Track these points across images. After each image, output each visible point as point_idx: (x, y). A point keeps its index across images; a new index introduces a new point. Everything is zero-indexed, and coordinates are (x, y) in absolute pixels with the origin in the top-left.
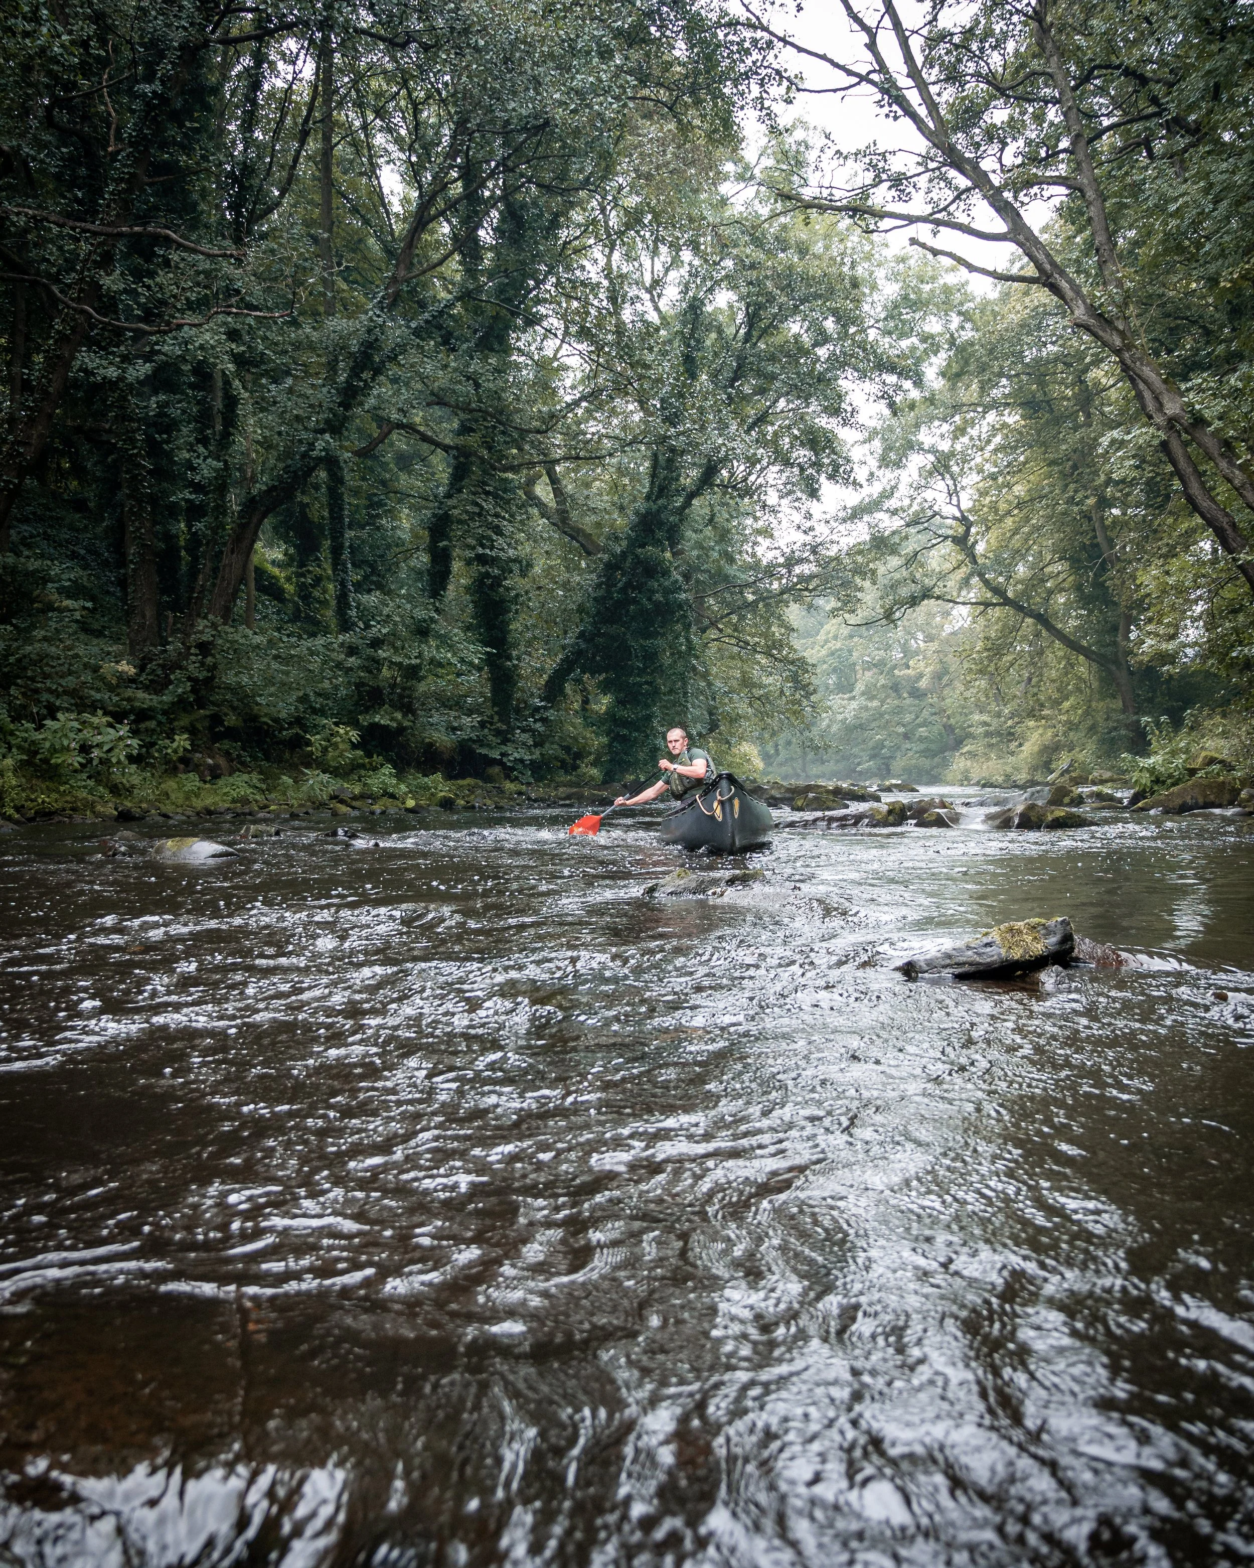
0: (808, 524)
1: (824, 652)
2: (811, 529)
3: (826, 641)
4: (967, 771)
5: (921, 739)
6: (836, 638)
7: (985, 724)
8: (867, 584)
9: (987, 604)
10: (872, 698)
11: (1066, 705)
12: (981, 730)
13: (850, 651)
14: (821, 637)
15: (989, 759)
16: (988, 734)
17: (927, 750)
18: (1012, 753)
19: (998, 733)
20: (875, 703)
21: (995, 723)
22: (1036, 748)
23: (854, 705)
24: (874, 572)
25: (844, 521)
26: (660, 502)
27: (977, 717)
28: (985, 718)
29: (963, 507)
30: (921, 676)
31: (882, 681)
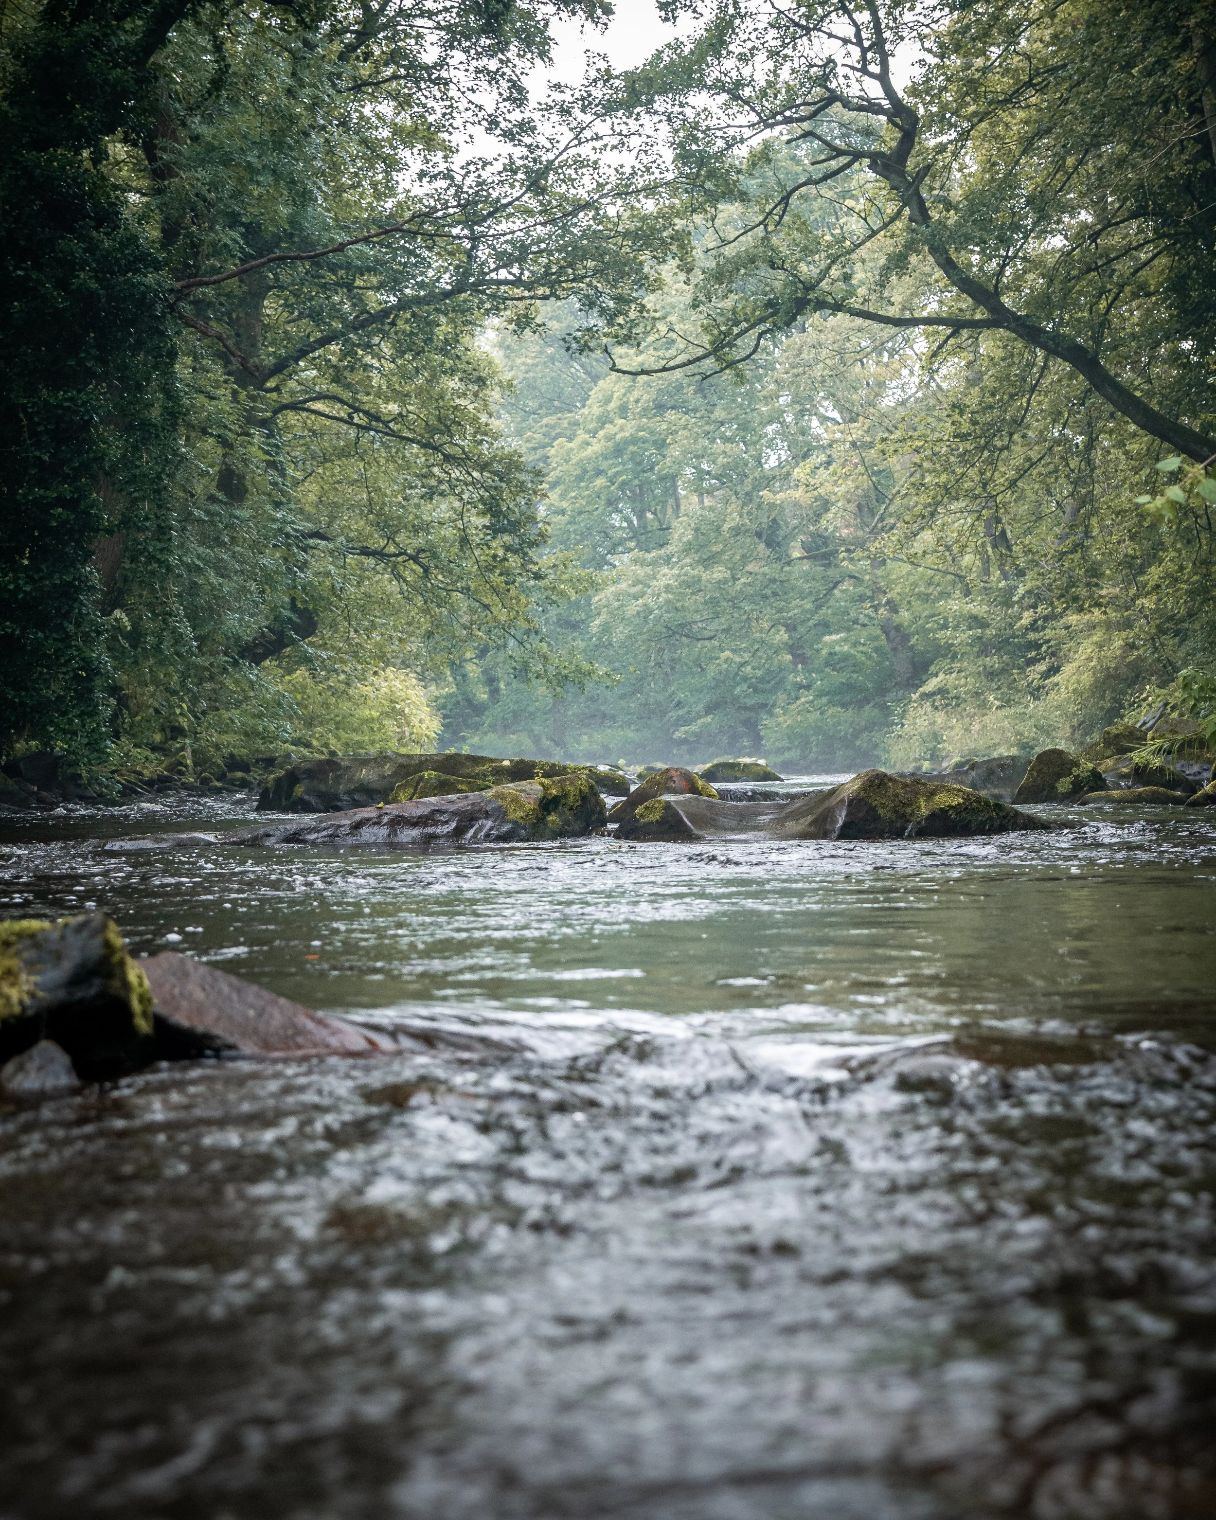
0: (516, 116)
1: (596, 447)
2: (527, 127)
3: (604, 420)
4: (936, 737)
5: (835, 661)
6: (623, 410)
7: (976, 621)
8: (668, 270)
9: (957, 324)
10: (708, 562)
11: (1154, 573)
12: (964, 636)
13: (660, 445)
14: (593, 409)
15: (983, 706)
16: (984, 647)
17: (849, 687)
18: (1036, 692)
19: (1002, 644)
20: (719, 573)
21: (997, 617)
22: (1087, 679)
23: (667, 576)
24: (682, 239)
25: (609, 108)
26: (83, 29)
27: (955, 605)
28: (977, 607)
29: (900, 82)
30: (826, 504)
31: (733, 519)
